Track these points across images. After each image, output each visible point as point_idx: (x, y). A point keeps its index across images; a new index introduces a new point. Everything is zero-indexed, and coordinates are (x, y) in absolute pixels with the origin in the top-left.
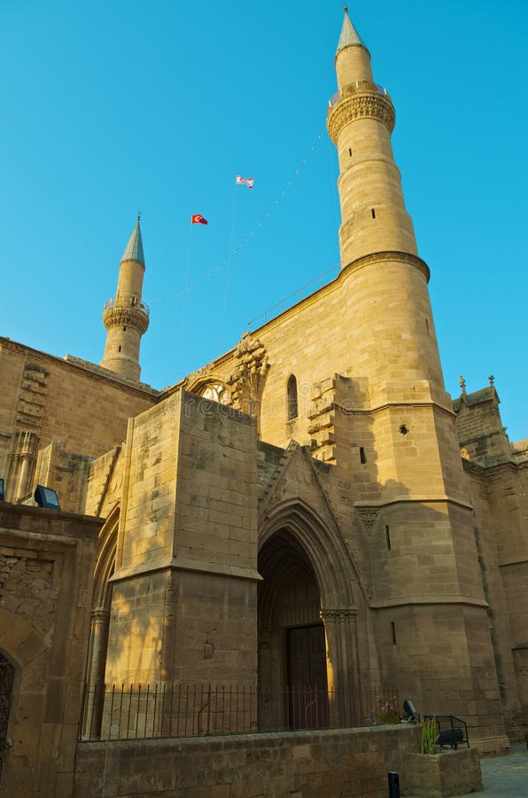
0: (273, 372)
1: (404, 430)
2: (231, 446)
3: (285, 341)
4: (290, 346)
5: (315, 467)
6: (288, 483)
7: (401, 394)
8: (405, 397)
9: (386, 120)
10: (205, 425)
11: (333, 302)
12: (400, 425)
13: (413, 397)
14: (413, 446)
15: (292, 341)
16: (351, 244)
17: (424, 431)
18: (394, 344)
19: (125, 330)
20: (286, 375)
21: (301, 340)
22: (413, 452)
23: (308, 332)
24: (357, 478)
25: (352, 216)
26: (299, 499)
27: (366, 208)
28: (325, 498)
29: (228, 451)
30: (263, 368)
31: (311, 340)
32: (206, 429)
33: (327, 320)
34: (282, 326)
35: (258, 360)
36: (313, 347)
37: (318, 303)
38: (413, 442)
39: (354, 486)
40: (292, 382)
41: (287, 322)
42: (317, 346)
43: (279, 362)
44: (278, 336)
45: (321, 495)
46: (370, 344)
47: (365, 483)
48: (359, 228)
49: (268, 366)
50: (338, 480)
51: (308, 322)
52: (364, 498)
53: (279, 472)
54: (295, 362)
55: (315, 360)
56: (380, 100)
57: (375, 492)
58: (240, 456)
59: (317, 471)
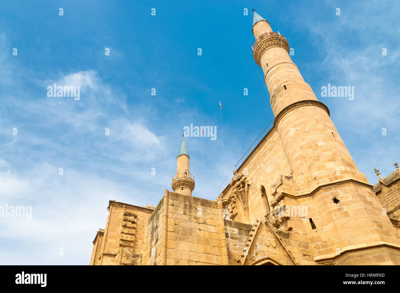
0: (252, 188)
1: (336, 201)
2: (205, 223)
3: (254, 169)
4: (258, 171)
5: (278, 236)
6: (258, 248)
7: (328, 178)
8: (331, 179)
9: (283, 46)
10: (184, 211)
11: (275, 139)
12: (332, 198)
13: (336, 178)
14: (345, 210)
15: (258, 168)
16: (276, 106)
17: (351, 199)
18: (314, 150)
19: (182, 189)
20: (259, 187)
21: (262, 165)
22: (346, 214)
23: (265, 160)
24: (312, 240)
25: (274, 92)
26: (269, 258)
27: (280, 86)
28: (289, 256)
29: (202, 227)
30: (246, 186)
31: (268, 163)
32: (185, 214)
33: (274, 150)
34: (251, 161)
35: (243, 183)
36: (270, 167)
37: (267, 142)
38: (345, 207)
39: (312, 246)
40: (263, 190)
41: (254, 158)
42: (271, 166)
43: (254, 181)
44: (251, 167)
45: (286, 254)
46: (300, 154)
47: (319, 243)
48: (279, 97)
49: (249, 185)
50: (297, 243)
51: (264, 154)
52: (320, 253)
53: (250, 241)
54: (262, 179)
55: (272, 174)
56: (277, 38)
57: (328, 248)
58: (212, 229)
59: (279, 237)
